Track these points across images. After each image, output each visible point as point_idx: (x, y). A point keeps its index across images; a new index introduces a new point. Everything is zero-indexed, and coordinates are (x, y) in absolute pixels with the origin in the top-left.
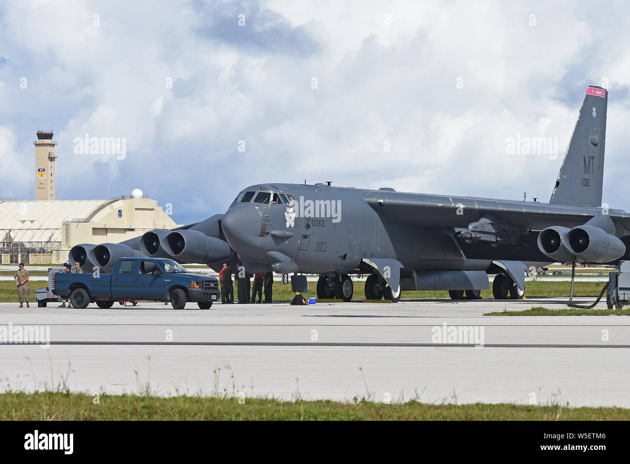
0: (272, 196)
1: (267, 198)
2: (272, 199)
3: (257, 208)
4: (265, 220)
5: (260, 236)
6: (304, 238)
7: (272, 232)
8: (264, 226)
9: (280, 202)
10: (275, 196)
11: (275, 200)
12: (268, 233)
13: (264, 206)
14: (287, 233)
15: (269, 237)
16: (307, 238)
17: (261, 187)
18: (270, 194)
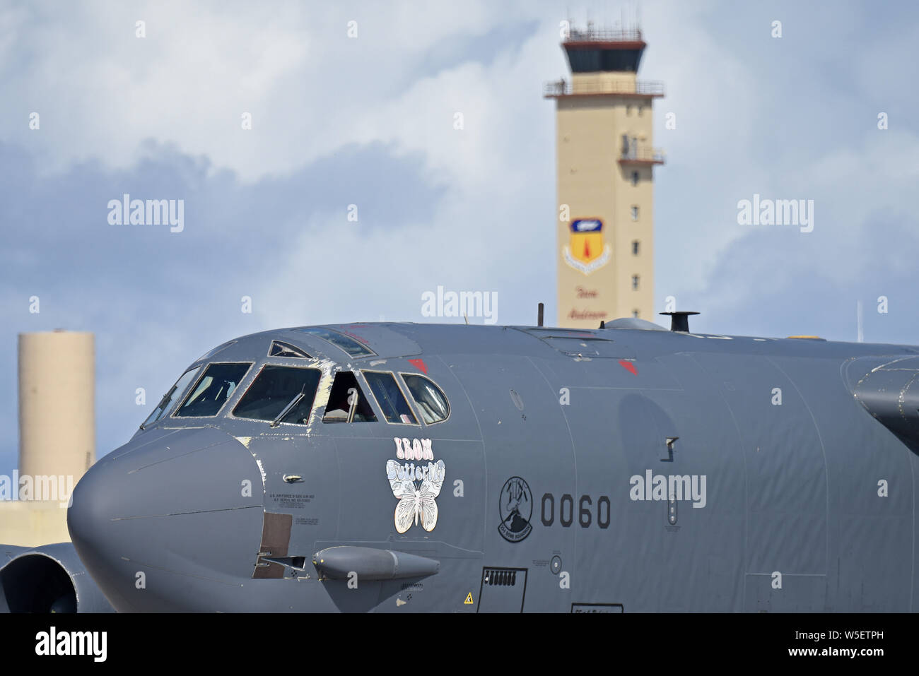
0: (326, 383)
1: (300, 396)
2: (322, 397)
3: (245, 441)
4: (284, 499)
5: (261, 574)
6: (496, 581)
7: (321, 556)
8: (277, 527)
9: (364, 412)
10: (344, 382)
11: (338, 400)
12: (298, 561)
13: (283, 433)
14: (398, 559)
15: (305, 575)
16: (511, 581)
17: (278, 342)
18: (317, 374)
